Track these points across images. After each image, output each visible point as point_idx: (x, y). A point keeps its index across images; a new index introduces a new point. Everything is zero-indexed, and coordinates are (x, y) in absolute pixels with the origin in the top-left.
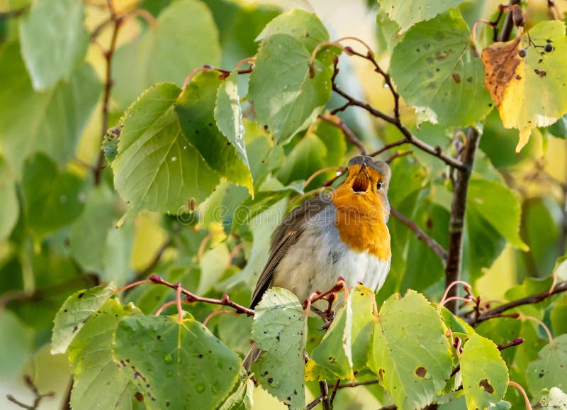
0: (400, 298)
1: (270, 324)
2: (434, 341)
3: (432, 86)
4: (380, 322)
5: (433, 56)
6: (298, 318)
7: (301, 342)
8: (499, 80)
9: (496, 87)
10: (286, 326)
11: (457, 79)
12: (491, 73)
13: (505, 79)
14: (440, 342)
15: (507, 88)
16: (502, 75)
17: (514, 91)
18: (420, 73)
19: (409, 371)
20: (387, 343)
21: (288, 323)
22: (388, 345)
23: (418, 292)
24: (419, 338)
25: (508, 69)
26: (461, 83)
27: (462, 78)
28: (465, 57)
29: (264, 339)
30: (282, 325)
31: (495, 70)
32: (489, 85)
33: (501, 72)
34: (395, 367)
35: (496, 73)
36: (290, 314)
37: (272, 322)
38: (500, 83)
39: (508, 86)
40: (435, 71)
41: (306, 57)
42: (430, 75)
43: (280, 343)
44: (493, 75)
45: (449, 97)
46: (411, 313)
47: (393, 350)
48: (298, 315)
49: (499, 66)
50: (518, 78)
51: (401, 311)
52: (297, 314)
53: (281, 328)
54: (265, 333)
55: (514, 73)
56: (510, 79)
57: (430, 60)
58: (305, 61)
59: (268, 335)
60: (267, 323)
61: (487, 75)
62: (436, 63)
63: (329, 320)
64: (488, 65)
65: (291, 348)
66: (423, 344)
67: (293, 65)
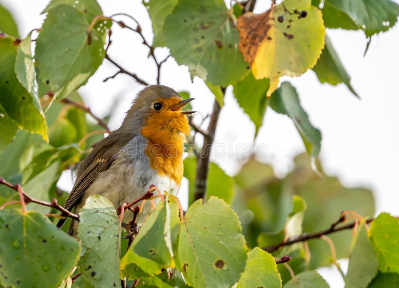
0: (203, 204)
1: (92, 225)
2: (232, 238)
3: (199, 50)
4: (185, 223)
5: (198, 26)
6: (114, 223)
7: (117, 243)
8: (252, 41)
9: (250, 48)
10: (105, 228)
11: (219, 45)
12: (245, 36)
13: (258, 39)
14: (236, 238)
15: (259, 48)
16: (254, 37)
17: (266, 49)
18: (187, 40)
19: (210, 263)
20: (190, 240)
21: (107, 226)
22: (192, 242)
23: (219, 198)
24: (218, 235)
25: (260, 32)
26: (224, 48)
27: (224, 44)
28: (225, 28)
29: (88, 238)
30: (102, 227)
31: (249, 34)
32: (243, 48)
33: (254, 34)
34: (197, 261)
35: (250, 36)
36: (108, 218)
37: (94, 224)
38: (253, 44)
39: (259, 46)
40: (200, 38)
41: (85, 27)
42: (197, 42)
43: (101, 243)
44: (247, 37)
45: (214, 59)
46: (213, 215)
47: (196, 246)
48: (115, 220)
49: (252, 30)
50: (270, 39)
51: (203, 214)
52: (113, 219)
53: (101, 229)
54: (88, 232)
55: (266, 34)
56: (261, 40)
57: (195, 29)
58: (85, 29)
59: (91, 235)
60: (90, 225)
61: (242, 38)
62: (201, 32)
63: (132, 231)
64: (242, 30)
65: (109, 247)
66: (222, 240)
67: (74, 32)
